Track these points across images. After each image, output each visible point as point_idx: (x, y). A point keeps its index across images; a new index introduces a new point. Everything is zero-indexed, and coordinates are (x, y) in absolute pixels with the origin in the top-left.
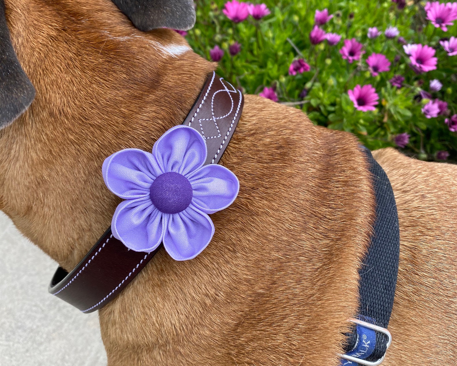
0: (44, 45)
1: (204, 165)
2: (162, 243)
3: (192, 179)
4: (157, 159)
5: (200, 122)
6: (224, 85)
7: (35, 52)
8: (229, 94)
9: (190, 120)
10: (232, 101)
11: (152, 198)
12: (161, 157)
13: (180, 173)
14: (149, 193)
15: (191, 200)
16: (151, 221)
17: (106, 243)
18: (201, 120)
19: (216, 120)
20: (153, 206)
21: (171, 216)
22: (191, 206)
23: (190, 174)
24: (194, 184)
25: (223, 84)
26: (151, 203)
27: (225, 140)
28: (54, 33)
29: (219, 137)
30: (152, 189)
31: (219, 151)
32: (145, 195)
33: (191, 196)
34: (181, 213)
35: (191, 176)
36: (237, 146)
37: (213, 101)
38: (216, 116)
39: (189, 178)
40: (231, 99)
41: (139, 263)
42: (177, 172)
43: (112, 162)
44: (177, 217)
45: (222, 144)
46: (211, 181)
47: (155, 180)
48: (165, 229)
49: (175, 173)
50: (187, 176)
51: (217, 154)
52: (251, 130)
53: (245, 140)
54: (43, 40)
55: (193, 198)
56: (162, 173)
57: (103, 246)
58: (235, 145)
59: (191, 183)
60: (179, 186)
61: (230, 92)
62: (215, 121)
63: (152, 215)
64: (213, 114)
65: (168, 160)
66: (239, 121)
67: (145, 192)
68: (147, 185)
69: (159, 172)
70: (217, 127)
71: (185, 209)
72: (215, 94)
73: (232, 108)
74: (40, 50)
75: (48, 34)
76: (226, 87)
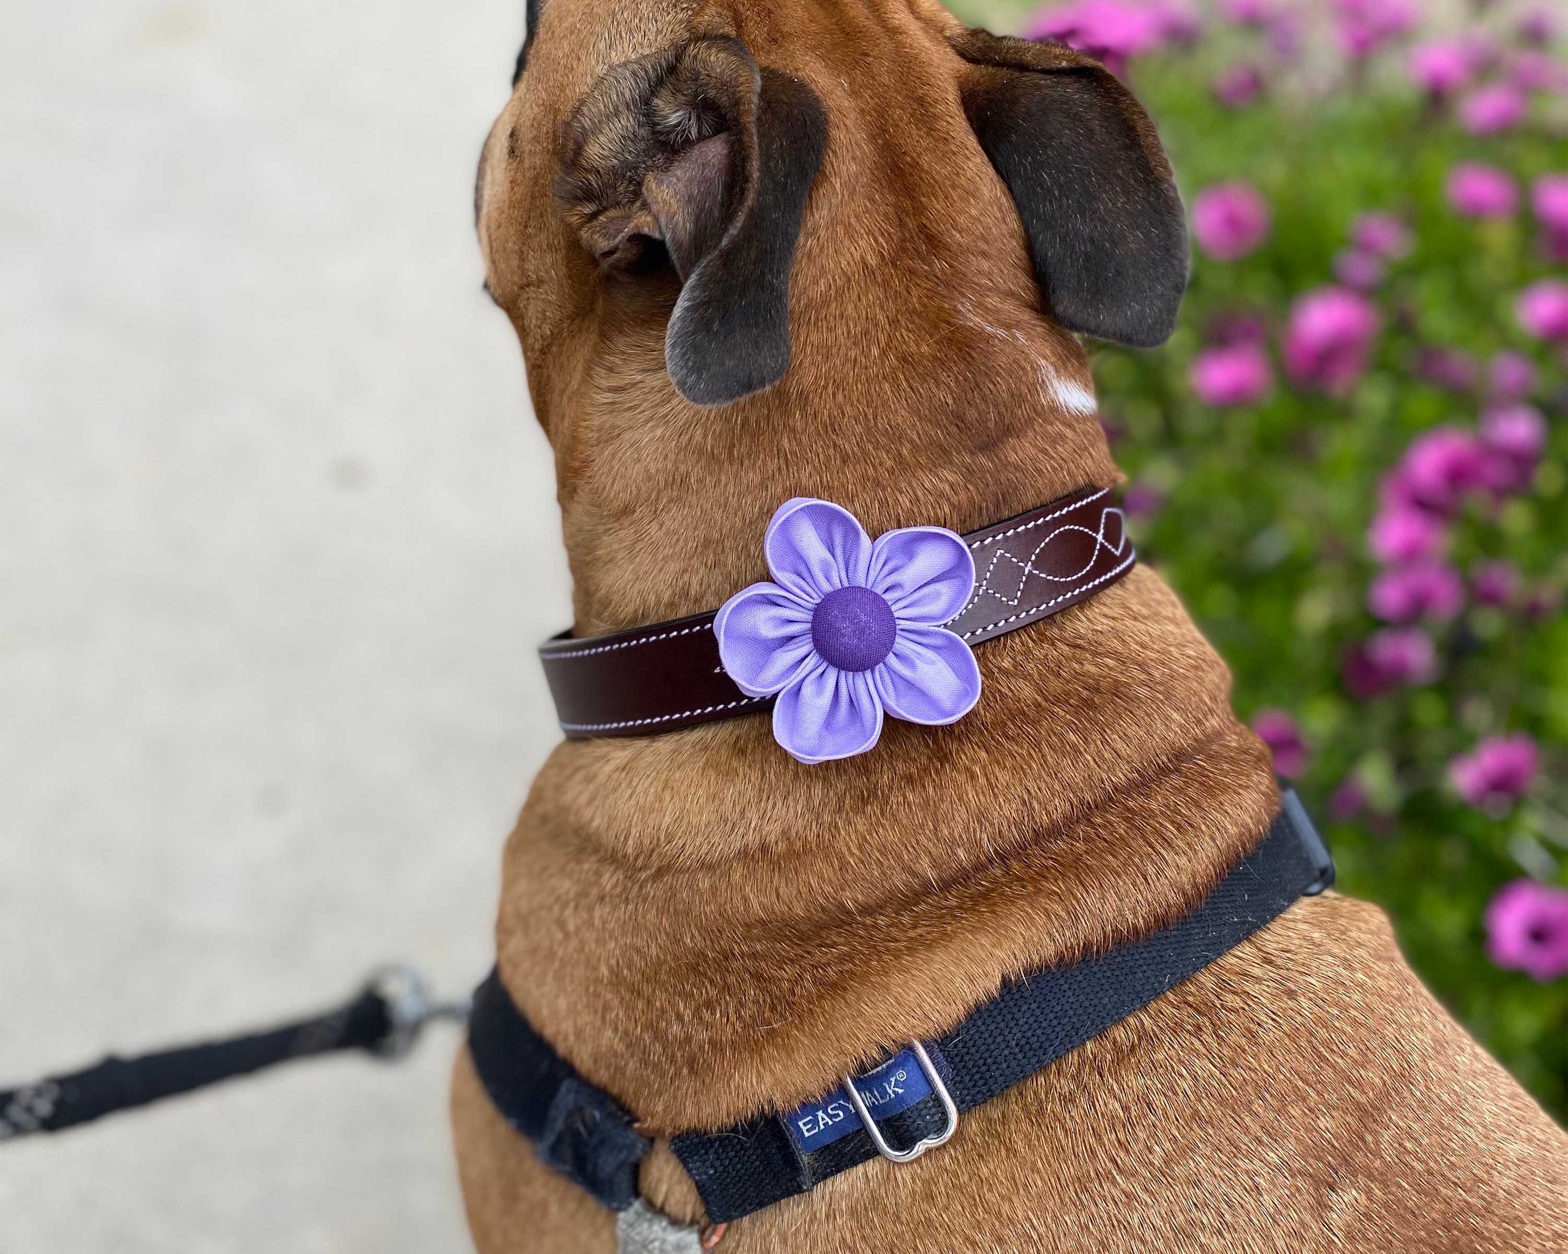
0: (845, 273)
1: (939, 626)
2: (776, 695)
3: (905, 634)
4: (874, 559)
5: (998, 554)
6: (1102, 526)
7: (823, 280)
8: (1098, 547)
9: (983, 538)
10: (1092, 563)
11: (818, 611)
12: (882, 560)
13: (893, 608)
14: (818, 601)
15: (875, 665)
16: (785, 648)
17: (691, 630)
18: (1002, 551)
19: (1030, 572)
20: (809, 625)
21: (825, 665)
22: (868, 674)
23: (908, 623)
24: (902, 644)
25: (1103, 521)
26: (809, 617)
27: (1017, 617)
28: (872, 261)
29: (1010, 603)
30: (829, 600)
31: (991, 626)
32: (809, 599)
33: (881, 659)
34: (843, 673)
35: (904, 627)
36: (1031, 644)
37: (1052, 535)
38: (1035, 565)
39: (900, 627)
40: (1094, 558)
41: (715, 706)
42: (890, 603)
43: (802, 509)
44: (832, 674)
45: (1006, 620)
46: (933, 663)
47: (844, 589)
48: (799, 679)
49: (884, 602)
50: (902, 622)
51: (984, 629)
52: (1081, 638)
53: (1053, 644)
54: (849, 264)
55: (881, 664)
56: (864, 586)
57: (683, 633)
58: (1030, 641)
59: (898, 639)
60: (875, 627)
61: (1102, 544)
62: (1026, 572)
63: (796, 640)
64: (1033, 558)
65: (891, 573)
66: (1074, 605)
67: (814, 595)
68: (827, 587)
69: (860, 580)
70: (1022, 585)
71: (855, 670)
72: (1067, 527)
73: (1079, 575)
74: (835, 280)
75: (862, 258)
76: (1102, 531)
